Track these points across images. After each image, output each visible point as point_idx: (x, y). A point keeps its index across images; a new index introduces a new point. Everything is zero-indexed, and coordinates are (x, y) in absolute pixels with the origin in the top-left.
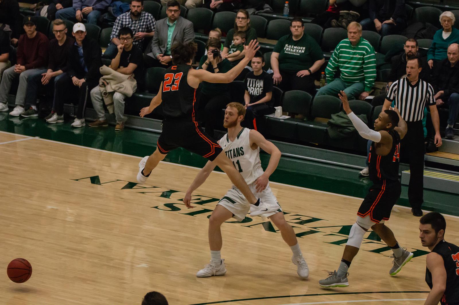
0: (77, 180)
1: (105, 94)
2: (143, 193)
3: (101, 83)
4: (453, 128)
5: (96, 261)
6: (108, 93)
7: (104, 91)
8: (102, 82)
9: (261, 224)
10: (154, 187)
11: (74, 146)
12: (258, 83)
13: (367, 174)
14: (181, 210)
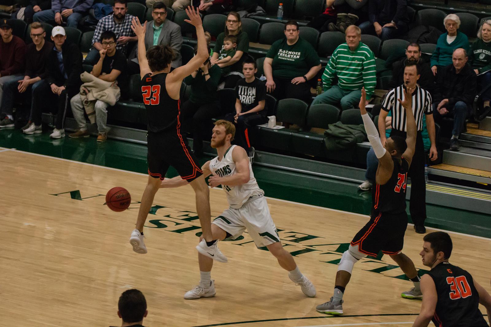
0: (56, 195)
1: (87, 102)
3: (82, 91)
4: (458, 139)
5: (76, 282)
6: (90, 101)
9: (253, 242)
10: (139, 202)
11: (53, 159)
12: (250, 91)
13: (366, 188)
14: (168, 227)
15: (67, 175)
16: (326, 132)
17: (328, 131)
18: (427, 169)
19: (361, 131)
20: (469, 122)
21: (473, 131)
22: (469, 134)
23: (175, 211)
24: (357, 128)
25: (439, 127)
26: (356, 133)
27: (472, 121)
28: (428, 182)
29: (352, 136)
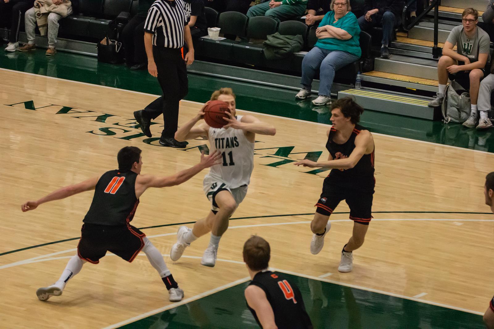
0: (11, 105)
1: (39, 15)
2: (78, 117)
3: (35, 4)
4: (388, 47)
5: (31, 187)
6: (42, 14)
7: (38, 12)
8: (37, 3)
9: (198, 147)
10: (90, 111)
11: (8, 71)
12: (187, 7)
13: (304, 97)
14: (117, 134)
15: (23, 87)
16: (265, 42)
17: (267, 42)
18: (360, 76)
19: (297, 41)
20: (398, 31)
21: (402, 40)
22: (398, 42)
23: (123, 119)
24: (294, 38)
25: (370, 36)
26: (293, 43)
27: (401, 31)
28: (361, 88)
29: (290, 46)
